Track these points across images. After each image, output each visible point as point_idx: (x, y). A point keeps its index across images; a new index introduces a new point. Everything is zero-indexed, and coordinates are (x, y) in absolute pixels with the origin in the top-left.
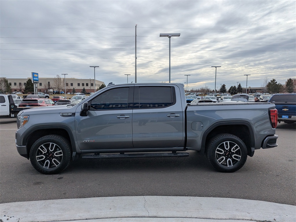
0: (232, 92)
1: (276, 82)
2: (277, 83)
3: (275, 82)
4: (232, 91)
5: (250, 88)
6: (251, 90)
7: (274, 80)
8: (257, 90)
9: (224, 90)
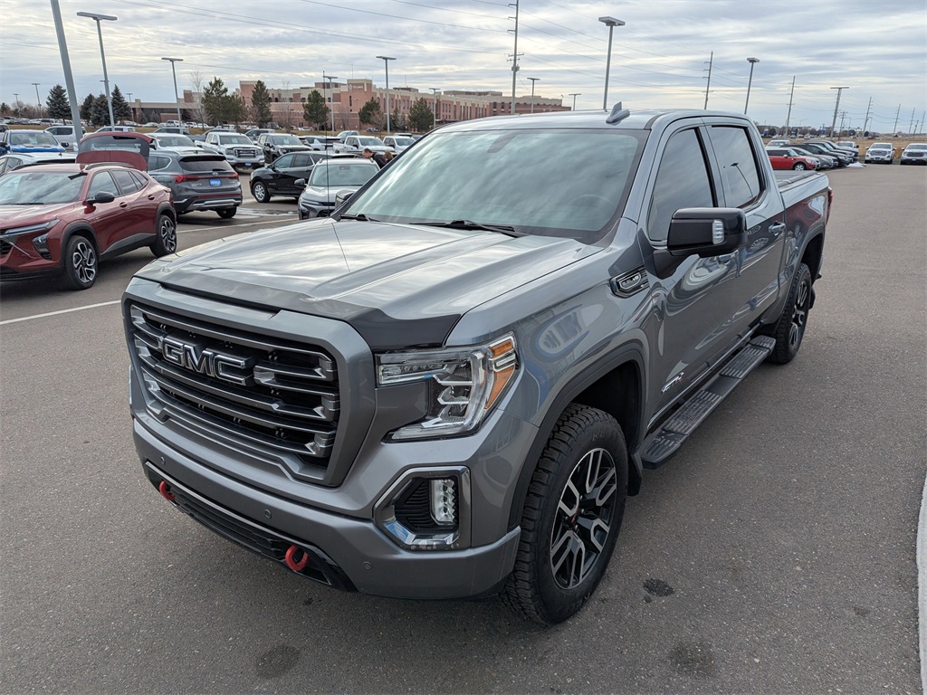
0: (99, 118)
1: (226, 90)
2: (228, 94)
3: (223, 88)
4: (95, 112)
5: (141, 104)
6: (142, 109)
7: (218, 83)
8: (163, 110)
9: (62, 109)
